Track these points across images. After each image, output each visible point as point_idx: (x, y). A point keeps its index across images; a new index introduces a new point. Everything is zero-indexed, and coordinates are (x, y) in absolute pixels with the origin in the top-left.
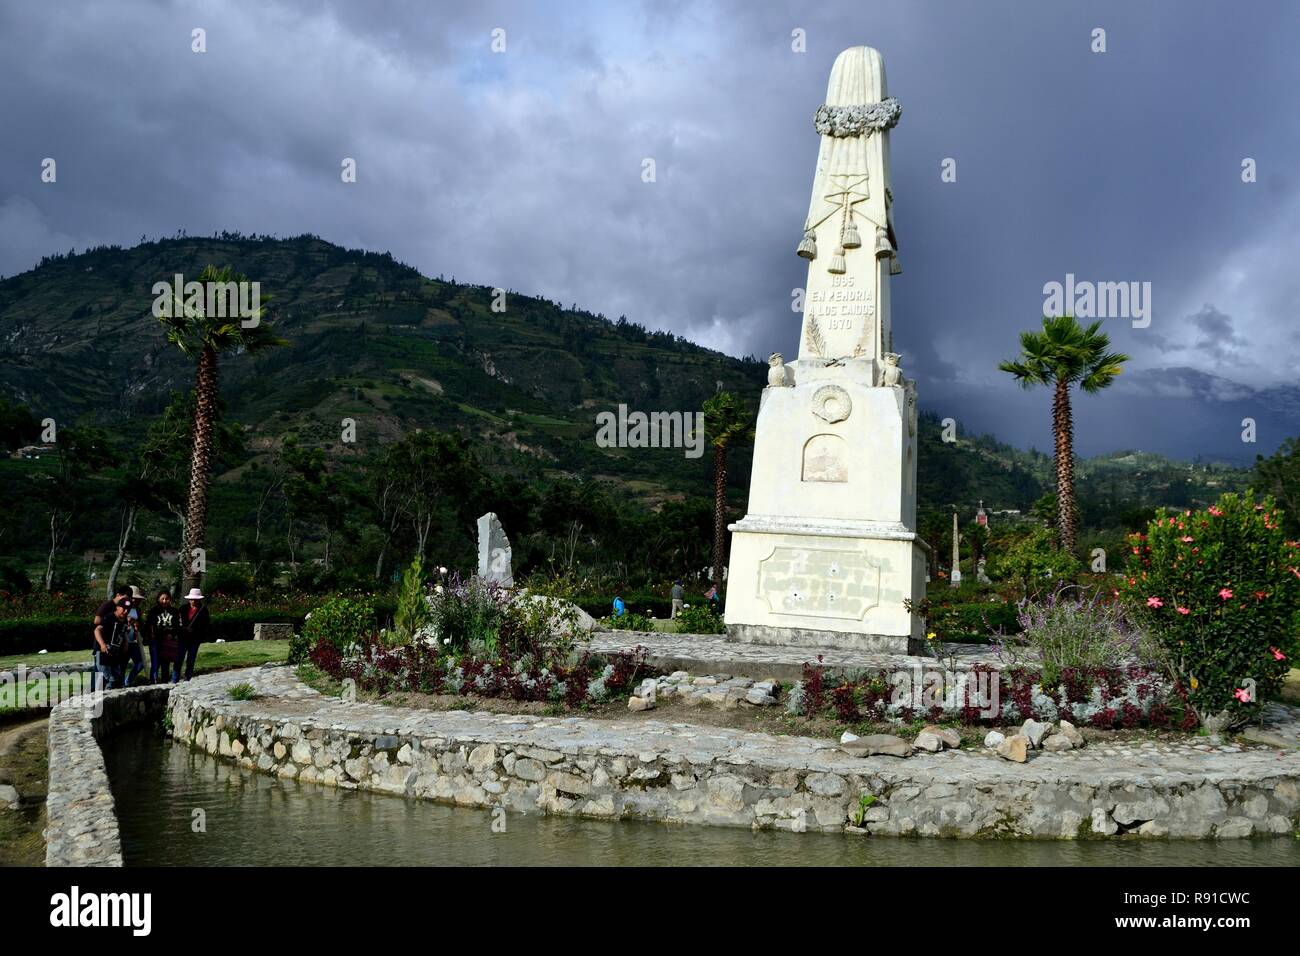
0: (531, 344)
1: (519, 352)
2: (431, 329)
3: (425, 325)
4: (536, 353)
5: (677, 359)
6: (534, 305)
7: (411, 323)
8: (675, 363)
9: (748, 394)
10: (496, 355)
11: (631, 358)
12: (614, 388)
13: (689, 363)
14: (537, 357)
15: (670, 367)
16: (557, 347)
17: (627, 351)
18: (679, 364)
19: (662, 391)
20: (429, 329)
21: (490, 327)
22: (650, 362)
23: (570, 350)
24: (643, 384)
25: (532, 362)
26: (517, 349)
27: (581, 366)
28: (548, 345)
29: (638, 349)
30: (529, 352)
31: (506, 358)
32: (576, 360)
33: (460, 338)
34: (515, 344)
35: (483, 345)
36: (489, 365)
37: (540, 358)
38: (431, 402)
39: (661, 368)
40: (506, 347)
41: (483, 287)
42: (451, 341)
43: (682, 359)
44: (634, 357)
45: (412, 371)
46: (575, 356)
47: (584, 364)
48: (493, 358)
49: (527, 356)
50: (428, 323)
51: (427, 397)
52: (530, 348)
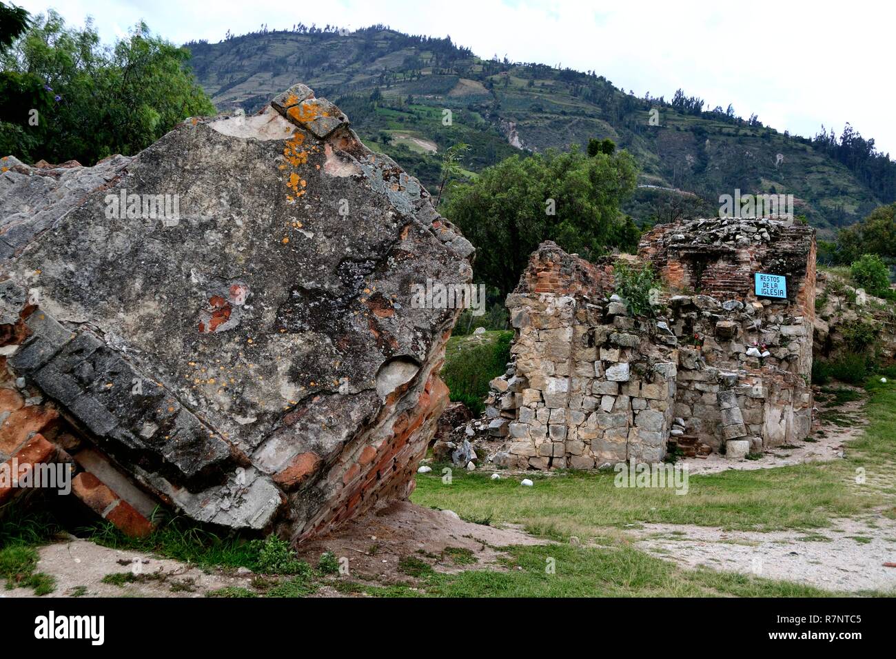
0: (564, 113)
1: (548, 121)
2: (458, 99)
3: (452, 95)
4: (566, 122)
5: (732, 131)
6: (582, 80)
7: (439, 92)
8: (729, 135)
9: (814, 168)
10: (521, 123)
11: (678, 129)
12: (652, 160)
13: (745, 135)
14: (567, 127)
15: (723, 138)
16: (592, 116)
17: (675, 123)
18: (733, 136)
19: (710, 164)
20: (456, 99)
21: (521, 97)
22: (699, 133)
23: (606, 119)
24: (689, 157)
25: (560, 132)
26: (547, 118)
27: (617, 136)
28: (583, 114)
29: (690, 121)
30: (559, 122)
31: (532, 127)
32: (613, 130)
33: (487, 107)
34: (546, 113)
35: (510, 115)
36: (513, 135)
37: (570, 127)
38: (410, 161)
39: (712, 140)
40: (535, 115)
41: (534, 65)
42: (476, 111)
43: (737, 130)
44: (682, 128)
45: (408, 132)
46: (612, 126)
47: (620, 134)
48: (518, 127)
49: (557, 125)
50: (457, 92)
51: (407, 156)
52: (561, 118)
